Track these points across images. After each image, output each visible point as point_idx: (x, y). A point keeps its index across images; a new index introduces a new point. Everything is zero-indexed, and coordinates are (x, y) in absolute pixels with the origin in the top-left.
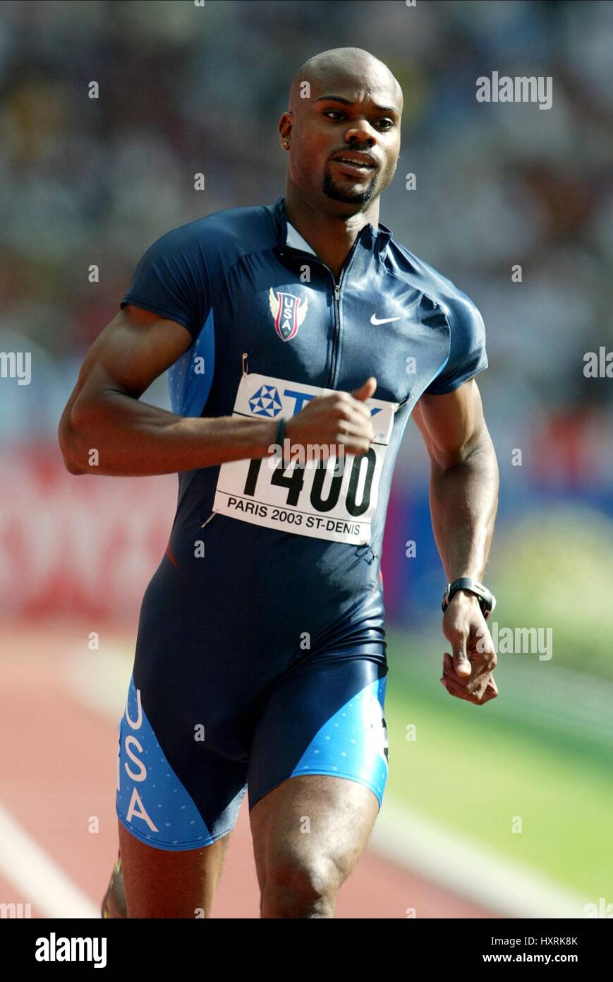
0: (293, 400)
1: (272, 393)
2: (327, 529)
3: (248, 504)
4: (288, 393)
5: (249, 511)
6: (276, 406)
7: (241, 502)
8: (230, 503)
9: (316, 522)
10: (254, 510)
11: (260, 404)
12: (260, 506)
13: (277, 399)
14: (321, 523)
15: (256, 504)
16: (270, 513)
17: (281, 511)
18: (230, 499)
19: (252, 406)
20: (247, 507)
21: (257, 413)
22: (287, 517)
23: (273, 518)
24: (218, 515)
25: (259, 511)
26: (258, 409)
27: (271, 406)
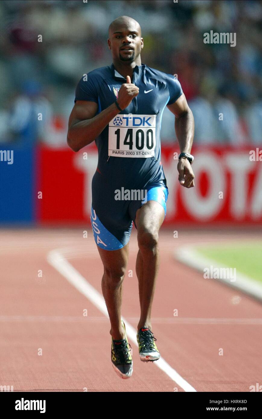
0: (126, 120)
1: (119, 119)
2: (143, 154)
3: (118, 152)
4: (124, 118)
5: (119, 154)
6: (121, 122)
7: (116, 152)
8: (113, 152)
9: (139, 153)
10: (120, 153)
11: (116, 122)
12: (122, 151)
13: (121, 120)
14: (140, 153)
15: (120, 151)
16: (125, 153)
17: (128, 152)
18: (113, 151)
19: (114, 124)
20: (118, 153)
21: (116, 125)
22: (130, 153)
23: (126, 154)
24: (110, 157)
25: (122, 153)
26: (116, 124)
27: (119, 123)
